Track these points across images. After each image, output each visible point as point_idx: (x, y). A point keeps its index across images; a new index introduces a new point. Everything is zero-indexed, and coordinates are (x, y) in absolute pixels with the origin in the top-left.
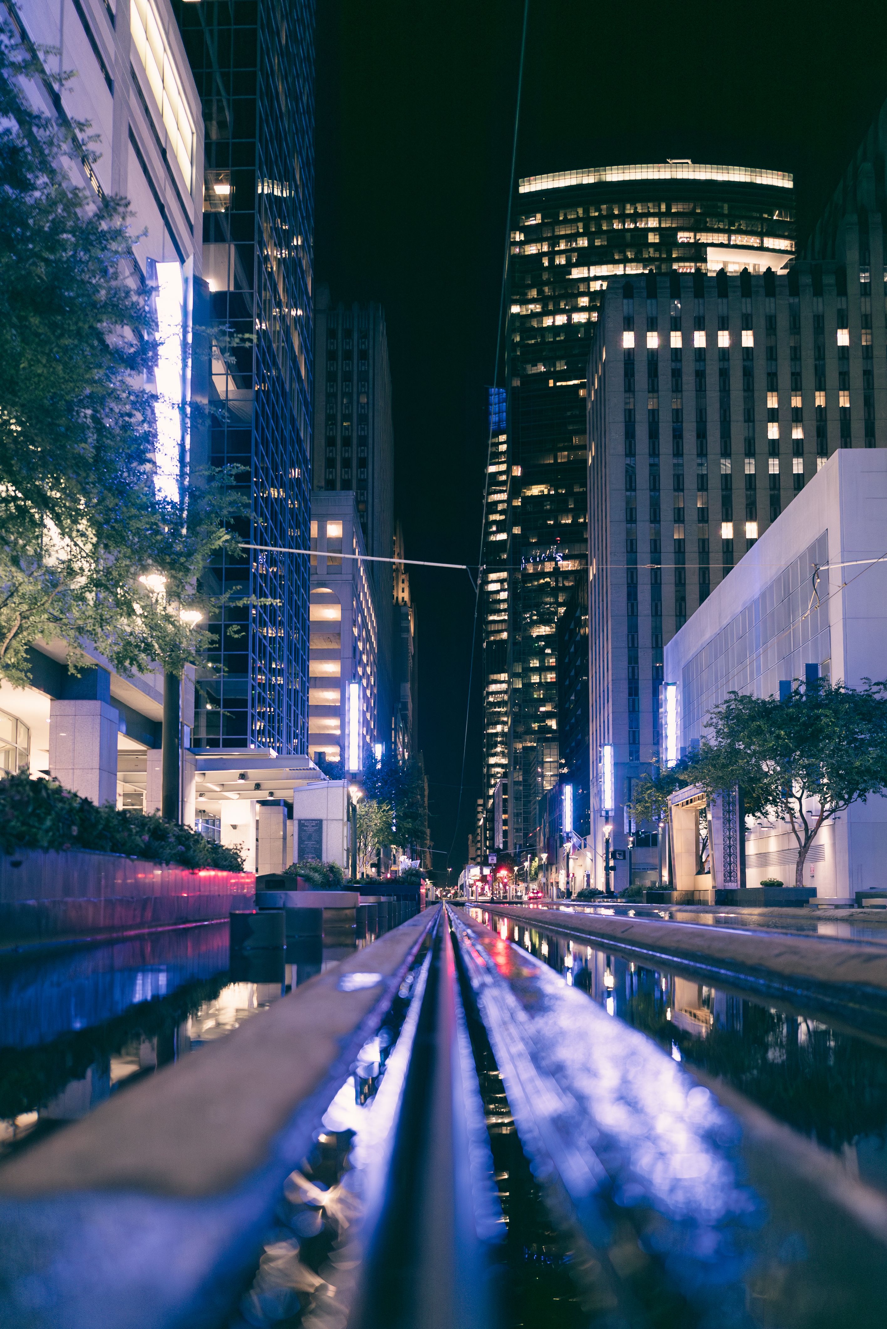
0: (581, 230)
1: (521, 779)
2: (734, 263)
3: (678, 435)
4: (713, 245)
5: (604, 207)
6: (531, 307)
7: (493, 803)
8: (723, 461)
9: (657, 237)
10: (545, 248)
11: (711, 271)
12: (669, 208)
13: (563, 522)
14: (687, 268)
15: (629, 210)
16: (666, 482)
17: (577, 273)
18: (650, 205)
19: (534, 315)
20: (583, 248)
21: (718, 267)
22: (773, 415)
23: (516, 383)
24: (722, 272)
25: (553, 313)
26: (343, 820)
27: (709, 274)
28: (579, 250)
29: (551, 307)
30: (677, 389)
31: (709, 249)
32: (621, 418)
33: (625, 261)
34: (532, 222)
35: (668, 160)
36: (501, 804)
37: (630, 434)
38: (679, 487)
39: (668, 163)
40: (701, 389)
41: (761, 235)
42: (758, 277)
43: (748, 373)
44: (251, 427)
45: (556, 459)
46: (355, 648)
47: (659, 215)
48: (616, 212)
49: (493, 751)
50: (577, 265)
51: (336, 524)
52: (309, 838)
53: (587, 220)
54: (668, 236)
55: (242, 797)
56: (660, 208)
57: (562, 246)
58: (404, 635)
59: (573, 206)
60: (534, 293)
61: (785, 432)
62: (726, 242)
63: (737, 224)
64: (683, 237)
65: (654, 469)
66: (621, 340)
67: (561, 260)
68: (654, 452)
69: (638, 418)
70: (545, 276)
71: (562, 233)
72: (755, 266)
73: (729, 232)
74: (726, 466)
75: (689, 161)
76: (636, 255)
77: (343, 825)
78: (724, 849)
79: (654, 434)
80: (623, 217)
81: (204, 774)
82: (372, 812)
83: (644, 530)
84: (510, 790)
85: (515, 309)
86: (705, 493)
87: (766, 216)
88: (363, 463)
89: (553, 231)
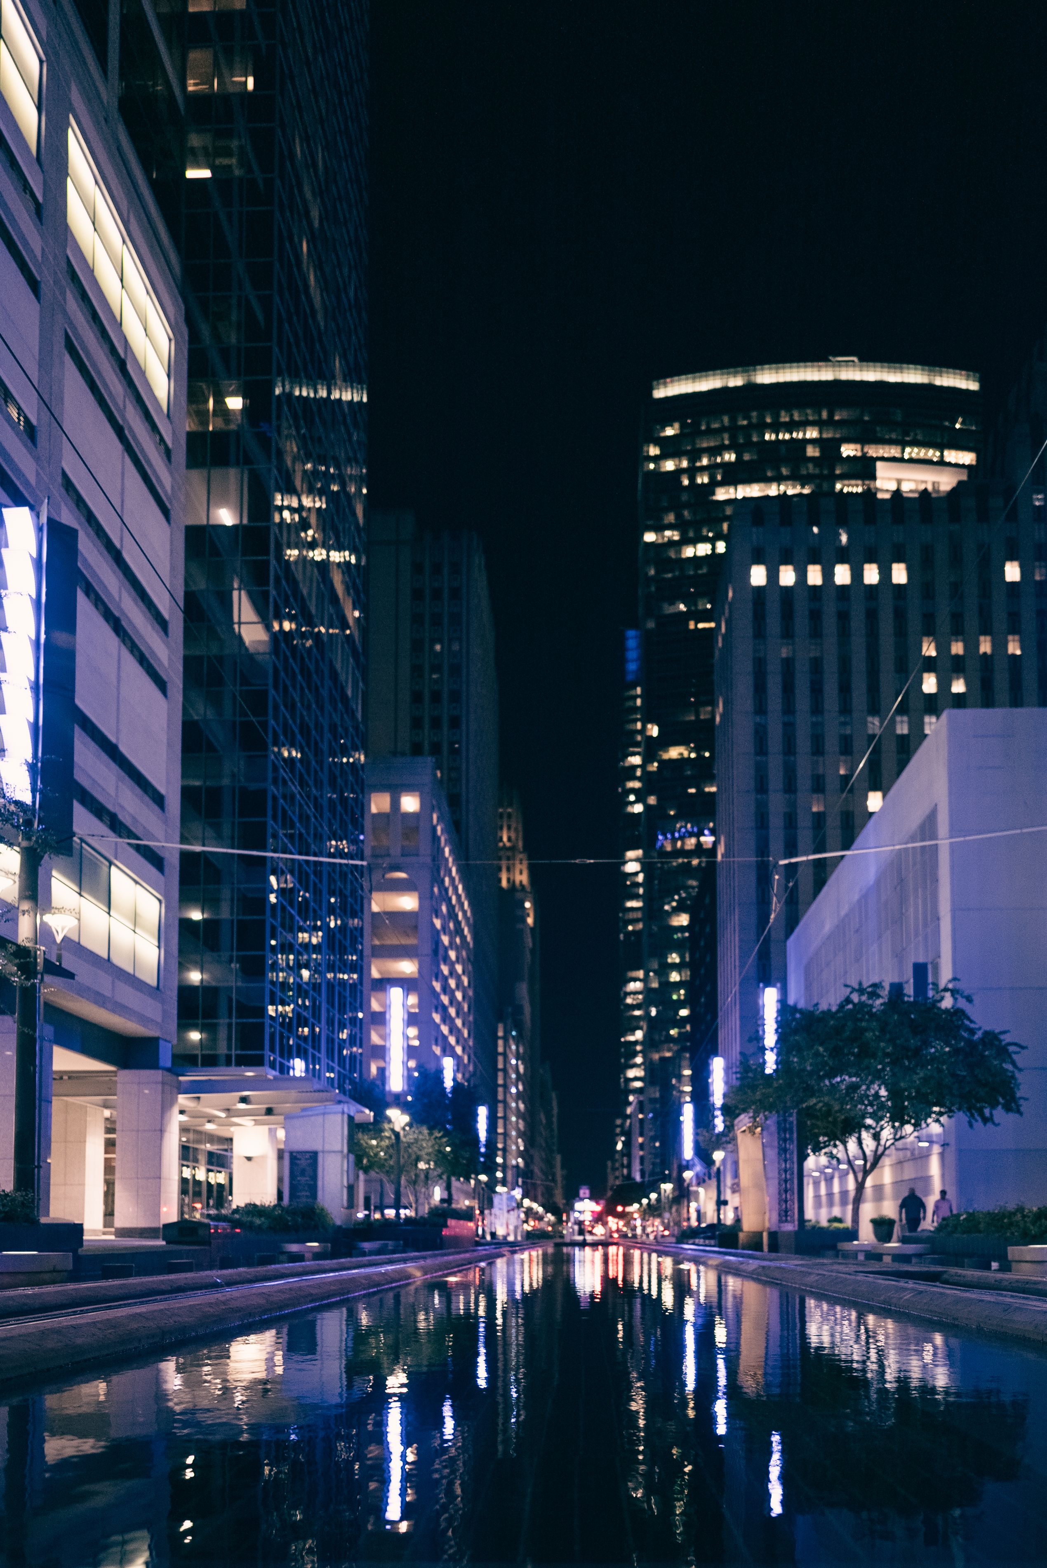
0: (727, 442)
1: (658, 1095)
2: (909, 480)
3: (817, 690)
4: (883, 459)
5: (754, 414)
6: (668, 533)
7: (631, 1124)
8: (870, 719)
9: (817, 450)
10: (685, 464)
11: (882, 490)
12: (831, 415)
13: (707, 790)
14: (855, 487)
15: (784, 418)
16: (803, 743)
17: (722, 494)
18: (809, 411)
19: (671, 543)
20: (729, 464)
21: (893, 487)
22: (930, 665)
23: (651, 625)
24: (897, 493)
25: (694, 542)
26: (342, 1152)
27: (880, 496)
28: (725, 465)
29: (691, 534)
30: (816, 633)
31: (879, 465)
32: (749, 667)
33: (779, 479)
34: (669, 432)
35: (831, 358)
36: (638, 1125)
37: (760, 688)
38: (818, 749)
39: (830, 361)
40: (844, 633)
41: (941, 447)
42: (939, 499)
43: (900, 615)
44: (267, 685)
45: (697, 715)
46: (437, 942)
47: (819, 424)
48: (769, 420)
49: (632, 1062)
50: (724, 483)
51: (413, 796)
52: (303, 1172)
53: (733, 430)
54: (830, 448)
55: (257, 1123)
56: (820, 415)
57: (705, 462)
58: (520, 926)
59: (716, 413)
60: (671, 518)
61: (944, 684)
62: (898, 455)
63: (912, 434)
64: (848, 450)
65: (789, 728)
66: (748, 575)
67: (703, 479)
68: (789, 709)
69: (770, 668)
70: (684, 497)
71: (705, 445)
72: (934, 483)
73: (903, 444)
74: (874, 725)
75: (855, 359)
76: (792, 471)
77: (343, 1157)
78: (779, 1183)
79: (788, 688)
80: (776, 427)
81: (199, 1098)
82: (423, 1140)
83: (777, 802)
84: (647, 1106)
85: (650, 537)
86: (849, 758)
87: (947, 424)
88: (455, 723)
89: (694, 444)
